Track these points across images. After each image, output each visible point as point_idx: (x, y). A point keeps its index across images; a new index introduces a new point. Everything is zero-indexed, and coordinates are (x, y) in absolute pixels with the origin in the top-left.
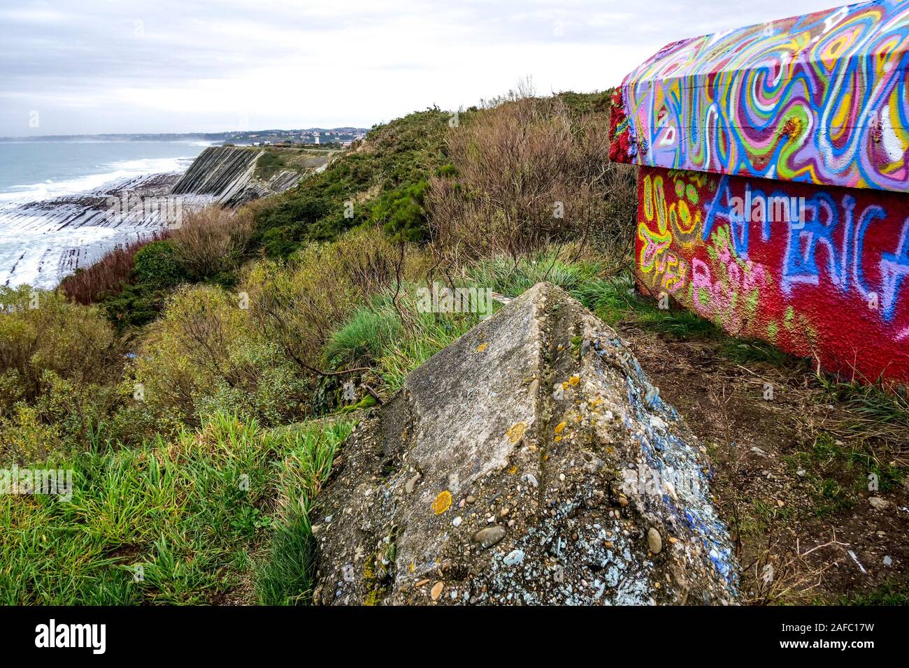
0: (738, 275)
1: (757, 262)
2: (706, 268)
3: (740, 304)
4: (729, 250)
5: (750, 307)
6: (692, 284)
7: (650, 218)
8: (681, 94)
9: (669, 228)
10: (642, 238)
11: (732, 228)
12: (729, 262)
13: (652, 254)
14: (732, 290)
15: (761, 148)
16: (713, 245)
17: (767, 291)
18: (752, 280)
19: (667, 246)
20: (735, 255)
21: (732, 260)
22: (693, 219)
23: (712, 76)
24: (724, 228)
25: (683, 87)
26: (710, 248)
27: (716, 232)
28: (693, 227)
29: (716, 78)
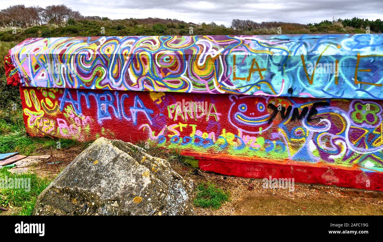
0: (79, 121)
1: (87, 115)
2: (64, 121)
3: (82, 131)
4: (74, 113)
5: (87, 131)
6: (58, 128)
7: (30, 106)
8: (46, 60)
9: (42, 109)
10: (27, 114)
11: (73, 106)
12: (75, 117)
13: (34, 120)
14: (78, 127)
15: (87, 80)
16: (66, 113)
17: (93, 124)
18: (86, 122)
19: (42, 116)
20: (77, 115)
21: (76, 116)
22: (54, 104)
23: (61, 55)
24: (70, 106)
25: (46, 57)
26: (64, 114)
27: (67, 108)
28: (55, 107)
29: (63, 56)
